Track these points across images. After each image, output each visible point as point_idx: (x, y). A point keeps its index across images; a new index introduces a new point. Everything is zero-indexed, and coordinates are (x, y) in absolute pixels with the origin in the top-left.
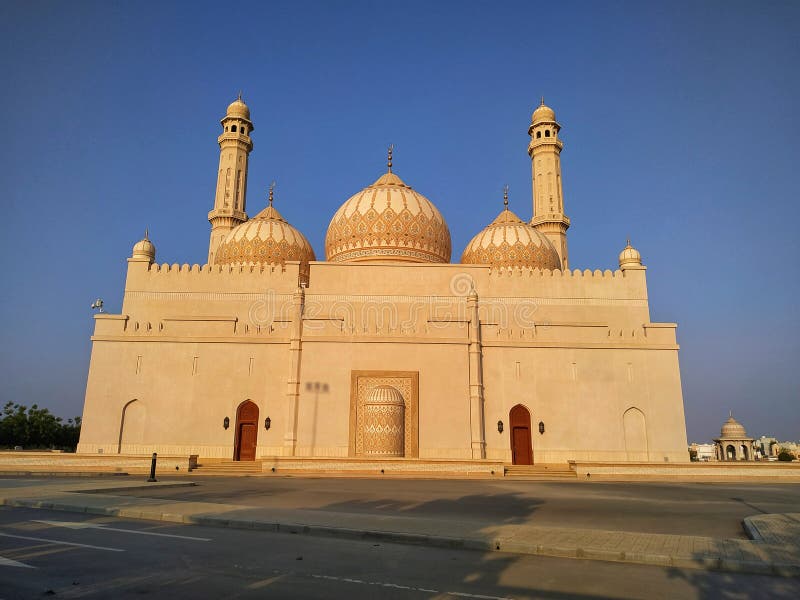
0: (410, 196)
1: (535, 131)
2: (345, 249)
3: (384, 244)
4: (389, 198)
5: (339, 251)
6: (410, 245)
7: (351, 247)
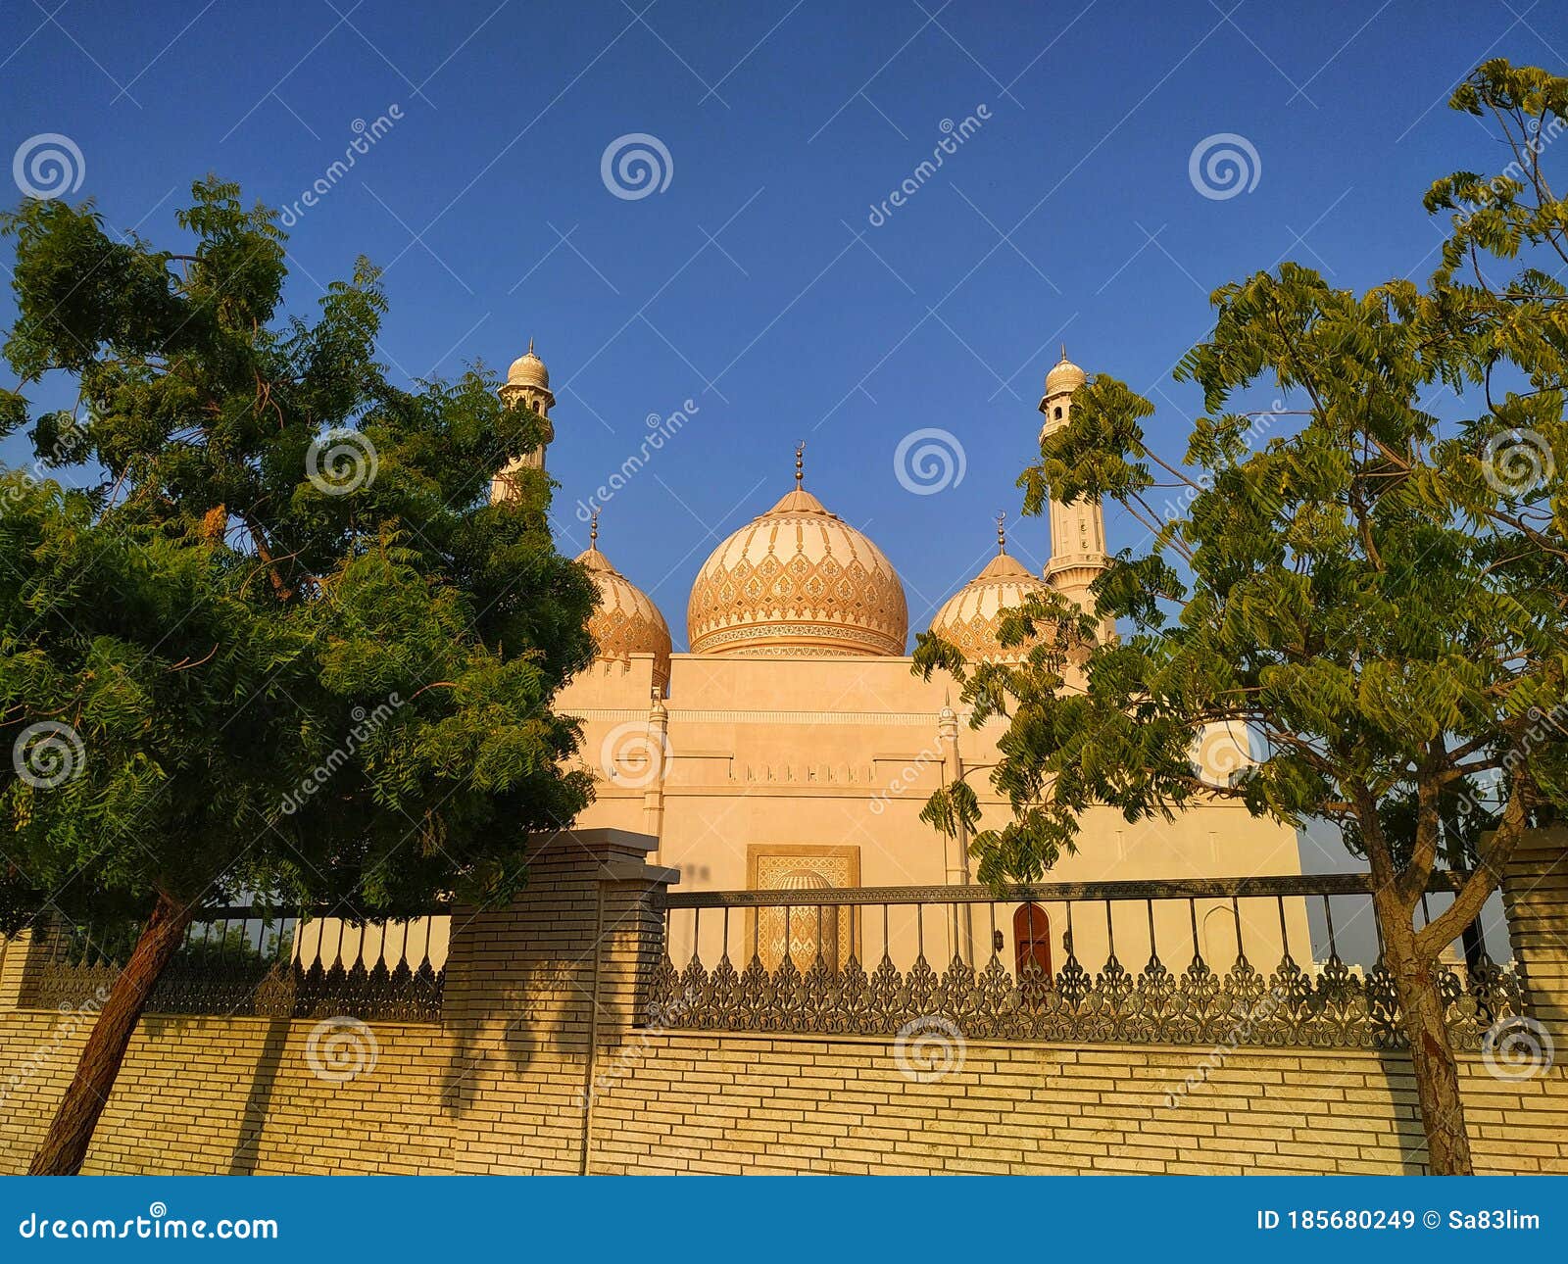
0: (835, 532)
1: (1052, 406)
2: (723, 624)
3: (791, 616)
4: (800, 538)
5: (713, 627)
6: (837, 618)
7: (734, 621)
